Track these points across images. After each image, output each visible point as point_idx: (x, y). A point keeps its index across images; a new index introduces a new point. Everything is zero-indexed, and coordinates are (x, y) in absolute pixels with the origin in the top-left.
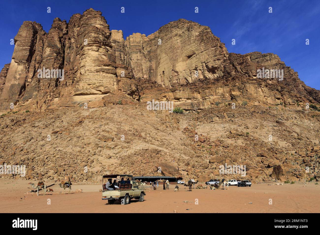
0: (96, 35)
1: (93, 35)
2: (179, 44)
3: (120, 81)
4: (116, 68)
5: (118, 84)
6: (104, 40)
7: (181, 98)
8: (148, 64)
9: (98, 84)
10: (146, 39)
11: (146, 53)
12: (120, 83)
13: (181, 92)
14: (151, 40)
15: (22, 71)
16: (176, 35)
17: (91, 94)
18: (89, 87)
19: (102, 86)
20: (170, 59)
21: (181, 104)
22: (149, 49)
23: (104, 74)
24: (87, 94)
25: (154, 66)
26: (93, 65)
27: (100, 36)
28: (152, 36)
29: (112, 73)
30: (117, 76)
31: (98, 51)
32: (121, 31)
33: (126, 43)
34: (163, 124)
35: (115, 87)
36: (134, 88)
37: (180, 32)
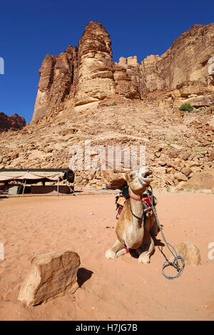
0: (91, 41)
1: (88, 41)
2: (193, 53)
3: (117, 84)
4: (113, 72)
5: (115, 88)
6: (100, 45)
7: (190, 94)
8: (163, 82)
9: (94, 91)
10: (160, 59)
11: (160, 72)
12: (118, 87)
13: (190, 86)
14: (164, 58)
16: (189, 44)
17: (89, 102)
18: (86, 95)
19: (98, 92)
20: (183, 71)
21: (189, 101)
22: (162, 68)
23: (101, 79)
24: (85, 103)
25: (168, 83)
26: (89, 72)
27: (96, 41)
28: (165, 55)
29: (107, 77)
30: (114, 80)
31: (93, 57)
32: (135, 57)
33: (141, 67)
34: (160, 117)
35: (113, 91)
36: (133, 90)
37: (193, 39)
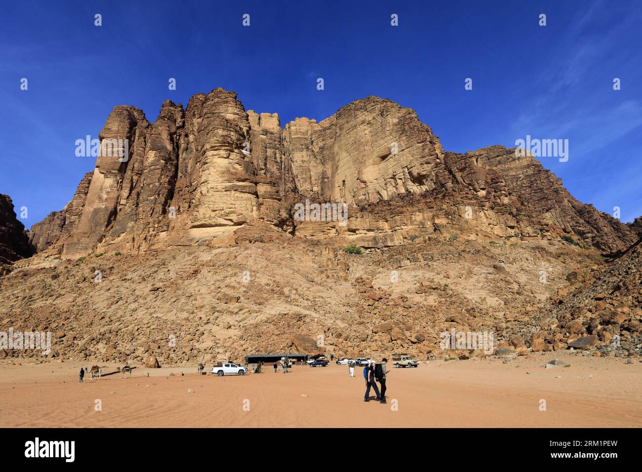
0: (225, 133)
1: (220, 132)
2: (368, 137)
3: (262, 204)
4: (256, 184)
5: (259, 209)
6: (238, 140)
7: (358, 229)
8: (320, 168)
9: (227, 211)
10: (317, 127)
11: (316, 150)
12: (263, 208)
13: (359, 219)
14: (325, 129)
15: (111, 187)
16: (363, 122)
17: (216, 225)
18: (213, 214)
19: (233, 212)
20: (354, 162)
21: (358, 239)
22: (321, 144)
23: (238, 194)
24: (210, 226)
25: (329, 173)
26: (221, 179)
27: (232, 133)
28: (326, 123)
29: (249, 193)
30: (257, 197)
31: (228, 158)
32: (276, 115)
33: (285, 134)
34: (322, 272)
35: (255, 214)
36: (284, 215)
37: (369, 118)
